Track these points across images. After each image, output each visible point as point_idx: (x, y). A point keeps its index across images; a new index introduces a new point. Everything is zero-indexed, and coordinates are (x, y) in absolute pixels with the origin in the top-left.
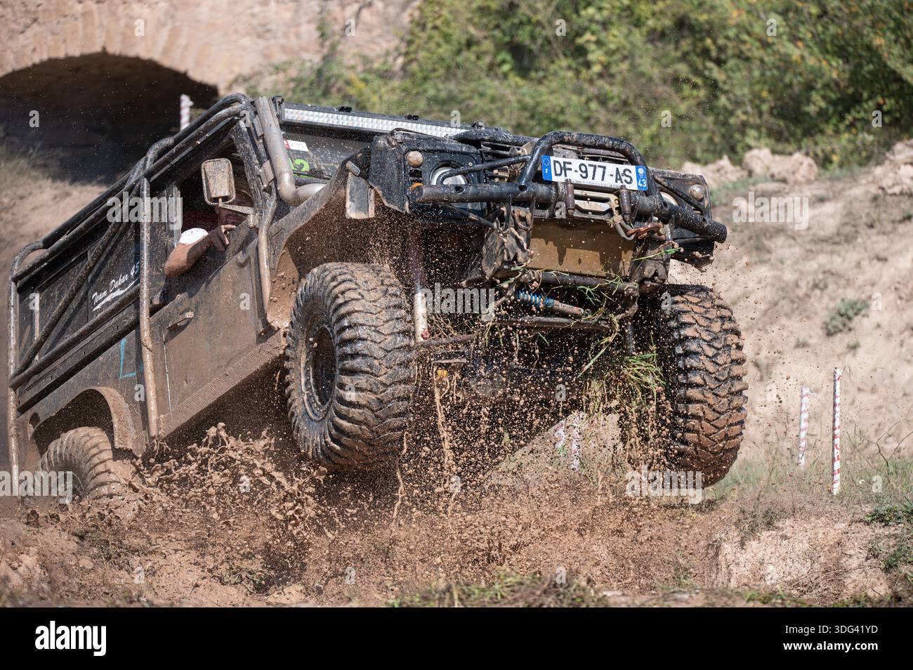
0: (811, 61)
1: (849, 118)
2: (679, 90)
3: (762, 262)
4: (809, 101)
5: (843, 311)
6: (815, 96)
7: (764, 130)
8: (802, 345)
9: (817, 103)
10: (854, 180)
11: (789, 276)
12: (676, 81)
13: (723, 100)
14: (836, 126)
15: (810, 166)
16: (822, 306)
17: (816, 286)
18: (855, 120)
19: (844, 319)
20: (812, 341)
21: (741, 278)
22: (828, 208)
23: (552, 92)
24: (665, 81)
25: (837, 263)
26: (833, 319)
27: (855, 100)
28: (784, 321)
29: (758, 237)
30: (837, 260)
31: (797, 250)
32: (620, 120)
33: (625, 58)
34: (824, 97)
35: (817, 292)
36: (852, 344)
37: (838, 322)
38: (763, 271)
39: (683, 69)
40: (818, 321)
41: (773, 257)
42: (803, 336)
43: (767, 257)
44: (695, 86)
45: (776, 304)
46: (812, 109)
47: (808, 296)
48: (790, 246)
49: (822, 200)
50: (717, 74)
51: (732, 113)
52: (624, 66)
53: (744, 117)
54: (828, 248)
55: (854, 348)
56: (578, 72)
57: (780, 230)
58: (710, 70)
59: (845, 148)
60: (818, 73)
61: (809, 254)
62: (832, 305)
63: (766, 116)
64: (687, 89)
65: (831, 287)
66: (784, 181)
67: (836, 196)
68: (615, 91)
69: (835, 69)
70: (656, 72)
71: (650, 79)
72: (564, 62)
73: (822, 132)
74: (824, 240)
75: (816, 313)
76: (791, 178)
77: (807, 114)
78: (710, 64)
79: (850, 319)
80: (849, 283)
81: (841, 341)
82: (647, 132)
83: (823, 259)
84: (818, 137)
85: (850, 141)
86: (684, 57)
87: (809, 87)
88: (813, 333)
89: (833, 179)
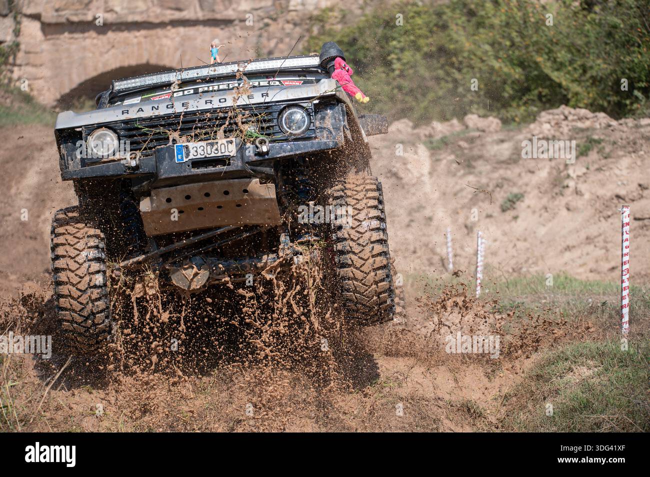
0: (506, 70)
1: (525, 99)
2: (439, 84)
3: (470, 173)
4: (504, 90)
5: (511, 198)
6: (508, 88)
7: (481, 105)
8: (489, 216)
9: (508, 91)
10: (520, 131)
11: (484, 180)
12: (438, 79)
13: (460, 90)
14: (518, 102)
15: (497, 124)
16: (500, 196)
17: (497, 186)
18: (528, 100)
19: (511, 203)
20: (495, 214)
21: (460, 181)
22: (506, 145)
23: (374, 84)
24: (432, 79)
25: (509, 174)
26: (506, 203)
27: (527, 90)
28: (481, 204)
29: (469, 160)
30: (509, 172)
31: (488, 167)
32: (409, 99)
33: (412, 67)
34: (513, 88)
35: (498, 189)
36: (515, 215)
37: (508, 204)
38: (471, 178)
39: (441, 73)
40: (498, 204)
41: (476, 171)
42: (490, 212)
43: (472, 170)
44: (447, 82)
45: (476, 195)
46: (506, 95)
47: (493, 191)
48: (485, 165)
49: (502, 141)
50: (457, 75)
51: (464, 96)
52: (411, 71)
53: (470, 98)
54: (504, 166)
55: (515, 218)
56: (388, 75)
57: (480, 157)
58: (454, 73)
59: (522, 114)
60: (508, 75)
61: (495, 169)
62: (505, 195)
63: (482, 98)
64: (443, 84)
65: (506, 186)
66: (484, 131)
67: (510, 139)
68: (405, 84)
69: (517, 73)
70: (427, 74)
71: (425, 78)
72: (381, 69)
73: (511, 106)
74: (503, 162)
75: (497, 200)
76: (487, 130)
77: (503, 97)
78: (454, 71)
79: (514, 203)
80: (515, 184)
81: (510, 214)
82: (422, 105)
83: (502, 172)
84: (509, 109)
85: (525, 111)
86: (442, 67)
87: (505, 82)
88: (495, 210)
89: (509, 131)
